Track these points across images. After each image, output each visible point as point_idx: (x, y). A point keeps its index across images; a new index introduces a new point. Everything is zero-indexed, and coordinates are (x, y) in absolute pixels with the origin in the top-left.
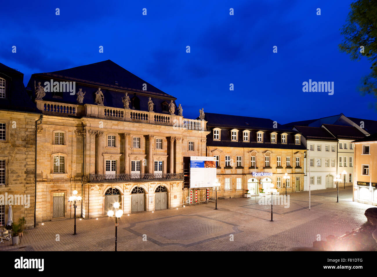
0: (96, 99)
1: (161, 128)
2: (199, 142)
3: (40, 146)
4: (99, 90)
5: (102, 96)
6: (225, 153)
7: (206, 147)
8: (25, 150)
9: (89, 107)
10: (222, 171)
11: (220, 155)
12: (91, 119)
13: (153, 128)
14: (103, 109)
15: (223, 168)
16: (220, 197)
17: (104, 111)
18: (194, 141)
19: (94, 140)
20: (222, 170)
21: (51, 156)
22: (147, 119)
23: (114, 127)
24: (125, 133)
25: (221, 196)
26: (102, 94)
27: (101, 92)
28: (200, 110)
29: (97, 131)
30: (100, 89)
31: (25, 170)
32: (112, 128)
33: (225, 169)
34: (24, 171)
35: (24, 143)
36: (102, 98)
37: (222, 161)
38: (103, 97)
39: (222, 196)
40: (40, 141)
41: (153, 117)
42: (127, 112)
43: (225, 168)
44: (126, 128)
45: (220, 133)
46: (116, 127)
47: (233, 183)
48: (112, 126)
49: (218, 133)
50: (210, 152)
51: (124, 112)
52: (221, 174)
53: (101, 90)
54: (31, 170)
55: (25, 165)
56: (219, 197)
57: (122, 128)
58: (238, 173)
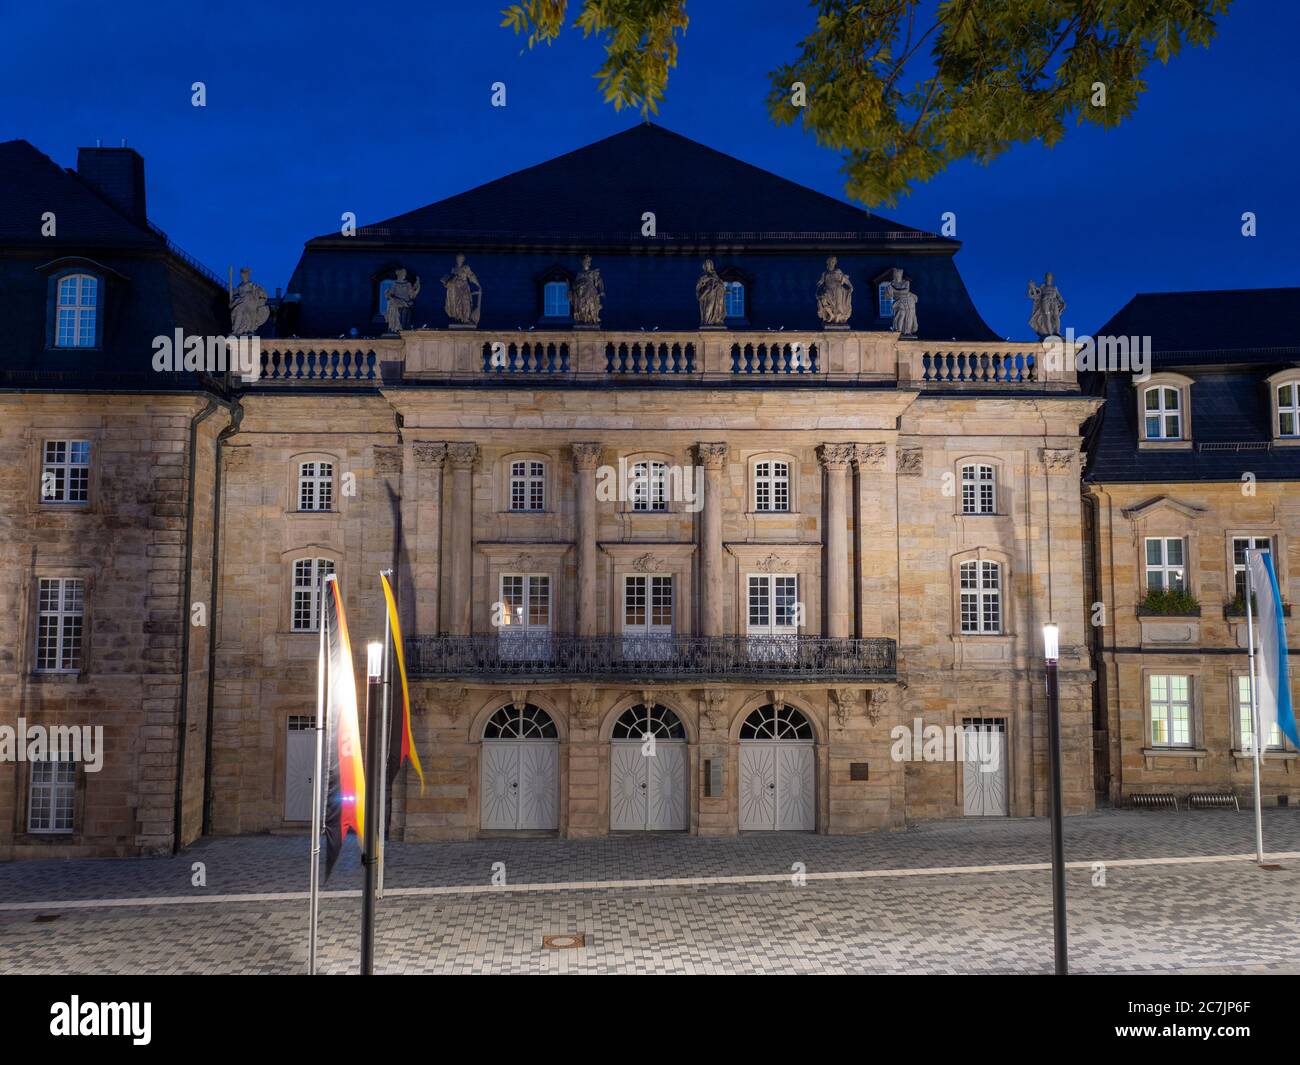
0: (448, 304)
1: (761, 403)
2: (1027, 465)
3: (241, 522)
4: (460, 264)
5: (473, 288)
6: (1232, 517)
7: (1083, 491)
8: (146, 540)
9: (414, 344)
10: (1211, 632)
11: (1190, 533)
12: (416, 394)
13: (720, 407)
14: (475, 343)
15: (1219, 610)
16: (1203, 789)
17: (479, 353)
18: (994, 461)
19: (434, 484)
20: (1210, 625)
21: (279, 562)
22: (690, 368)
23: (521, 420)
24: (576, 446)
25: (1206, 784)
26: (474, 280)
27: (468, 269)
28: (1032, 285)
29: (446, 446)
30: (461, 259)
31: (145, 618)
32: (516, 424)
33: (1230, 618)
34: (141, 622)
35: (145, 512)
36: (475, 298)
37: (1204, 566)
38: (480, 293)
39: (1214, 789)
40: (241, 499)
41: (720, 355)
42: (587, 347)
43: (1227, 610)
44: (582, 421)
45: (1185, 401)
46: (535, 420)
48: (513, 418)
49: (1172, 404)
50: (1118, 520)
51: (573, 347)
52: (1201, 651)
53: (464, 264)
54: (166, 617)
55: (146, 598)
56: (1195, 789)
57: (562, 421)
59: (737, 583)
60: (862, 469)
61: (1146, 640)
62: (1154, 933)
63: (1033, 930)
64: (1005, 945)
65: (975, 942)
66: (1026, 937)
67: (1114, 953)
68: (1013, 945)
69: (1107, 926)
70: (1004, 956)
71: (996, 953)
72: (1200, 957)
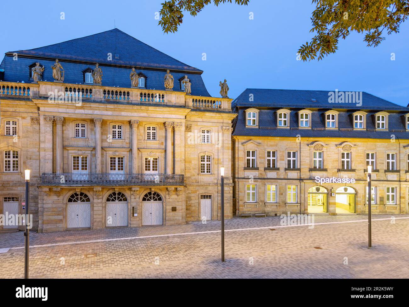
1: (149, 110)
2: (218, 130)
4: (57, 62)
5: (61, 70)
6: (267, 145)
7: (232, 138)
9: (43, 86)
10: (261, 174)
11: (257, 149)
12: (44, 101)
13: (137, 110)
14: (63, 87)
15: (263, 169)
16: (258, 212)
17: (64, 90)
18: (210, 129)
19: (50, 129)
20: (261, 172)
22: (128, 99)
24: (95, 119)
25: (259, 211)
26: (62, 68)
27: (59, 64)
29: (54, 117)
32: (76, 112)
33: (266, 171)
36: (62, 73)
37: (260, 158)
38: (64, 72)
39: (261, 212)
42: (98, 90)
43: (265, 169)
44: (96, 112)
45: (257, 116)
46: (82, 111)
47: (282, 193)
48: (75, 110)
49: (254, 116)
50: (240, 145)
51: (93, 90)
52: (258, 178)
56: (256, 212)
57: (90, 112)
58: (289, 177)
59: (142, 159)
60: (176, 129)
61: (246, 176)
62: (245, 245)
63: (216, 246)
64: (209, 250)
65: (202, 249)
66: (215, 248)
67: (236, 250)
68: (211, 250)
69: (234, 244)
70: (209, 252)
71: (207, 252)
72: (256, 250)
